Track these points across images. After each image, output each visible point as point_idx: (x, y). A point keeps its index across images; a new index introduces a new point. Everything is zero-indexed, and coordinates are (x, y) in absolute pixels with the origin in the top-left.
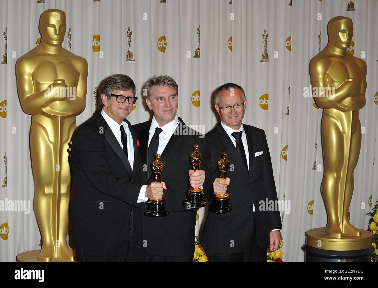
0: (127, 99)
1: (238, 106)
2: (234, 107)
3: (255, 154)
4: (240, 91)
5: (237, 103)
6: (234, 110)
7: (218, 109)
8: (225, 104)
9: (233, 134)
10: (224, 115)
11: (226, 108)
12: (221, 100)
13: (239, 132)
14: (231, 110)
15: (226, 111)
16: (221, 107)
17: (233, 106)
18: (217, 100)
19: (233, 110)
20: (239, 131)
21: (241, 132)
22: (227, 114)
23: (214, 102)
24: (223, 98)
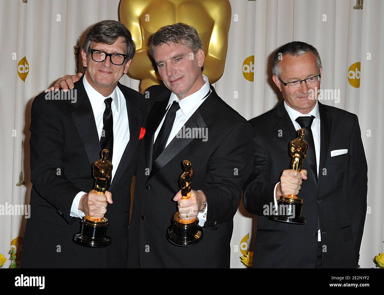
0: (108, 57)
1: (312, 79)
2: (306, 82)
3: (331, 152)
4: (314, 55)
5: (310, 76)
6: (307, 85)
7: (278, 83)
8: (291, 77)
9: (299, 120)
10: (290, 94)
11: (294, 84)
12: (284, 70)
13: (309, 117)
14: (302, 87)
15: (293, 89)
16: (285, 82)
17: (305, 80)
18: (278, 70)
19: (305, 87)
20: (309, 115)
21: (313, 117)
22: (295, 92)
23: (272, 71)
24: (287, 68)
